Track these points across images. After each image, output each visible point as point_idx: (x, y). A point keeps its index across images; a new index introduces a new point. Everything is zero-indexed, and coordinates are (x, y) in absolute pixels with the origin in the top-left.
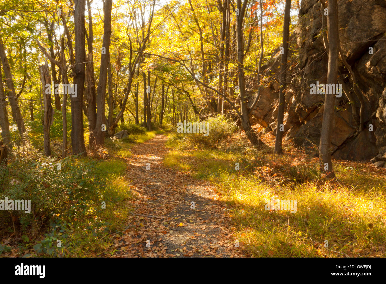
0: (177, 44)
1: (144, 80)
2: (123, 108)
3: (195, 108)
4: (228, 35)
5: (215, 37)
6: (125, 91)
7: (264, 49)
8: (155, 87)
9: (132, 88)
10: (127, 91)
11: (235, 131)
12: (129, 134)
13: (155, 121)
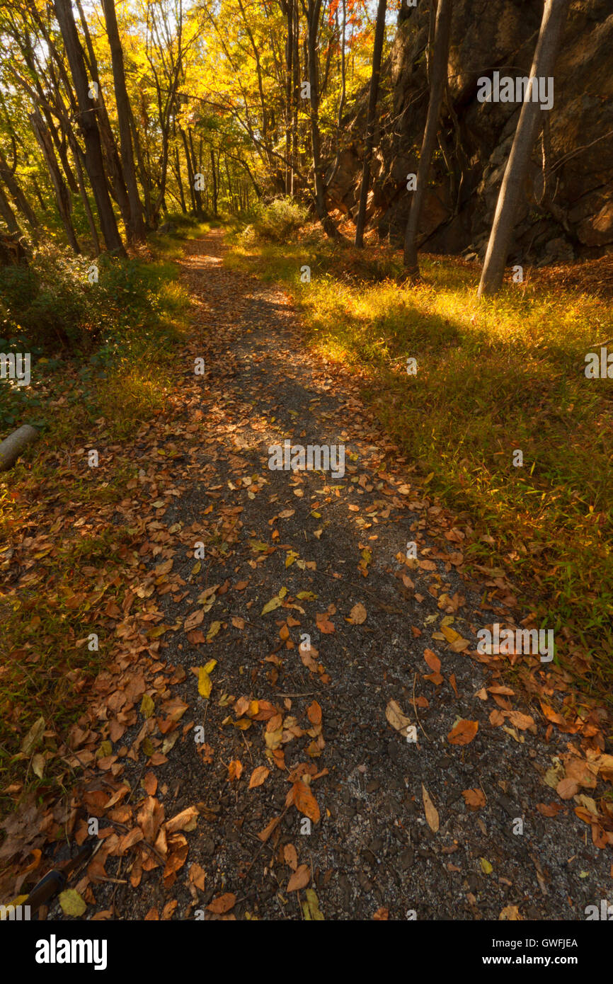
0: (224, 77)
1: (185, 145)
2: (162, 188)
3: (256, 187)
4: (297, 62)
5: (278, 65)
6: (160, 161)
7: (347, 87)
8: (201, 156)
9: (170, 158)
10: (164, 161)
13: (207, 208)
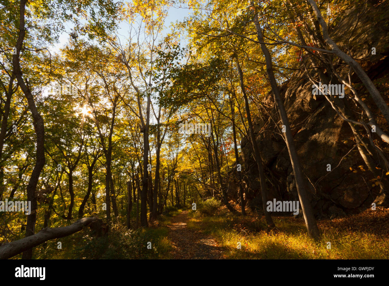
0: (190, 165)
1: (175, 184)
2: (166, 198)
3: (200, 195)
4: (212, 160)
5: (206, 161)
6: (166, 189)
7: (229, 164)
8: (180, 186)
9: (170, 188)
10: (168, 189)
11: (221, 205)
12: (169, 212)
13: (182, 203)
